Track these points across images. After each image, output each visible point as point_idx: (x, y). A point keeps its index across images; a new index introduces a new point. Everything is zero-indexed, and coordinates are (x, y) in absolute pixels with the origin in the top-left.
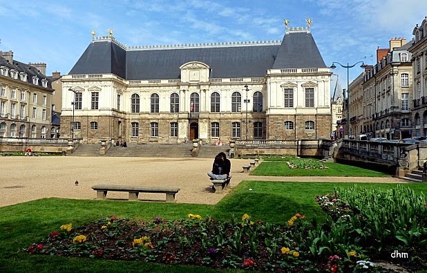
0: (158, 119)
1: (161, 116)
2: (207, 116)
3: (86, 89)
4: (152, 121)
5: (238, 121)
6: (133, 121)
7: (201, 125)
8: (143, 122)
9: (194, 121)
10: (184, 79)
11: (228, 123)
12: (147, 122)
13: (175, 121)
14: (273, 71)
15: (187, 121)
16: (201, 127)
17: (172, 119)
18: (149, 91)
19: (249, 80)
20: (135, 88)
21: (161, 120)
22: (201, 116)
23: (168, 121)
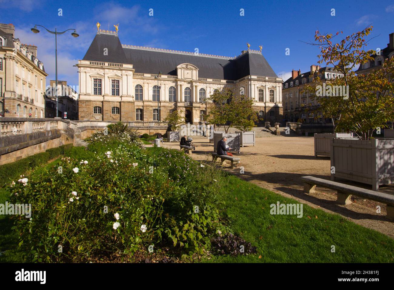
0: (160, 106)
1: (162, 104)
2: (198, 105)
3: (106, 76)
4: (153, 108)
6: (138, 108)
7: (194, 111)
8: (147, 109)
9: (188, 109)
10: (179, 77)
14: (253, 77)
15: (184, 109)
16: (194, 114)
17: (171, 107)
18: (151, 83)
19: (225, 81)
20: (139, 80)
21: (163, 108)
22: (194, 105)
23: (168, 108)
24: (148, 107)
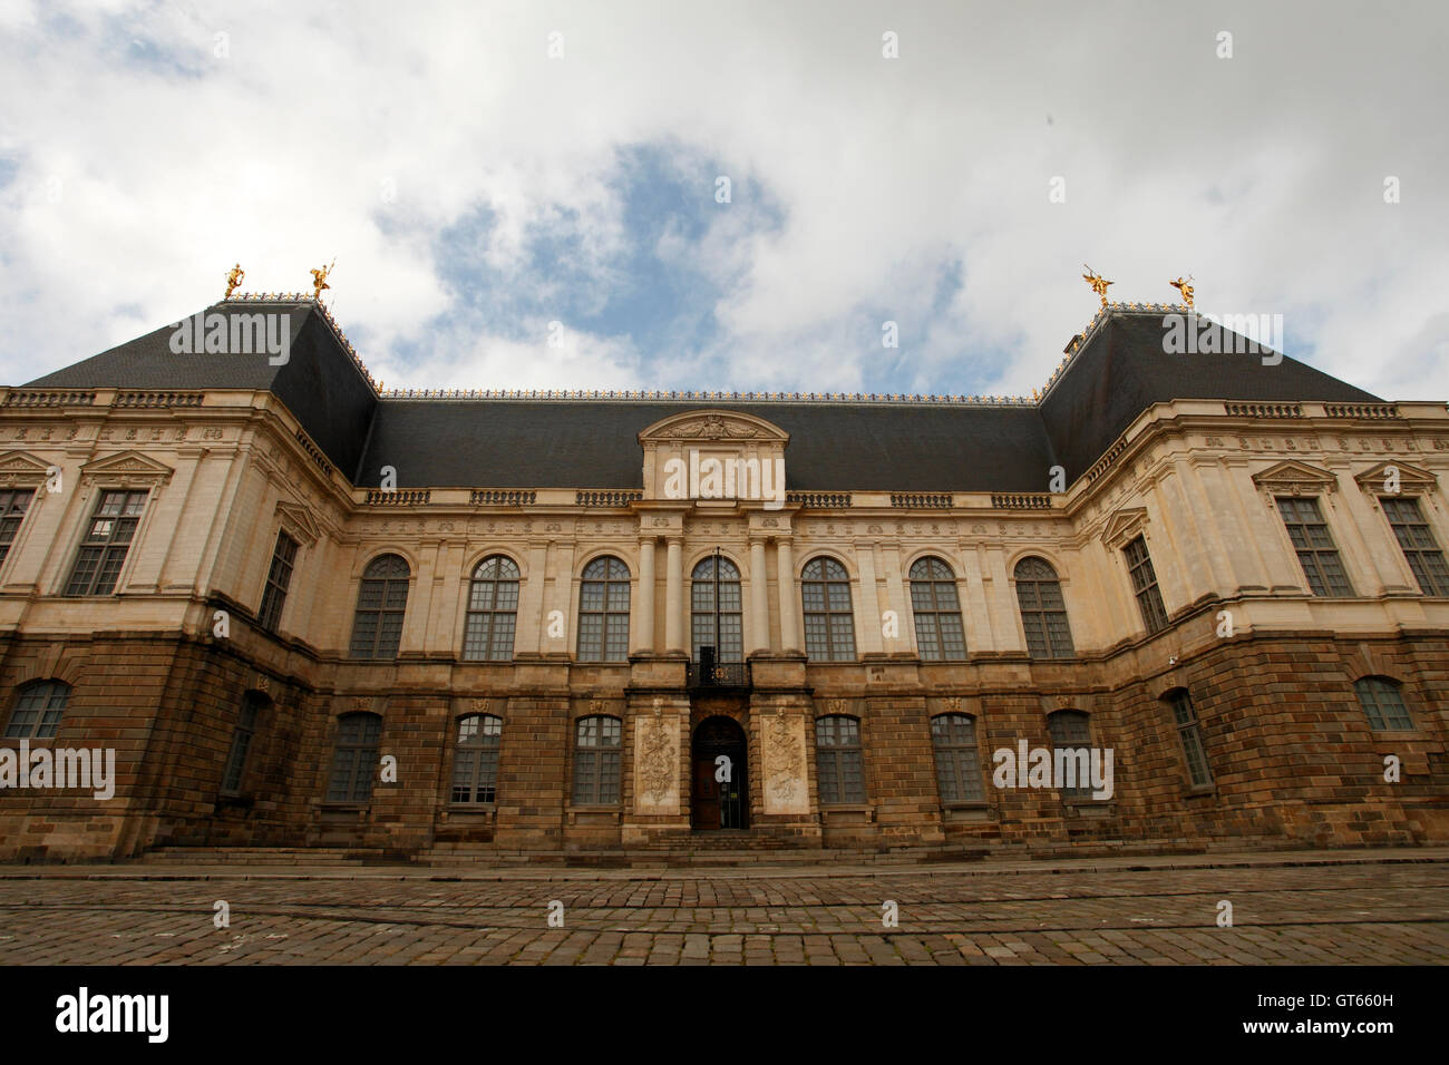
0: (506, 696)
2: (795, 676)
4: (464, 707)
5: (964, 705)
6: (350, 706)
7: (764, 728)
8: (409, 711)
9: (719, 705)
11: (911, 718)
12: (436, 711)
13: (607, 708)
15: (683, 704)
16: (766, 744)
17: (587, 697)
18: (467, 544)
19: (982, 501)
20: (394, 526)
21: (525, 703)
22: (764, 675)
23: (565, 705)
24: (419, 703)
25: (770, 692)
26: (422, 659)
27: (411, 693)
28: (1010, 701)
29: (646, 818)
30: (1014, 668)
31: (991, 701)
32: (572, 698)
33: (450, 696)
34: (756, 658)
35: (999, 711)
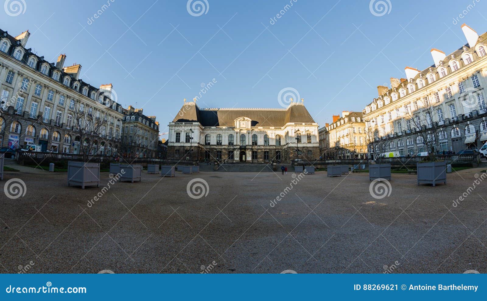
0: (222, 149)
1: (223, 147)
2: (251, 147)
3: (183, 131)
4: (217, 150)
5: (268, 150)
6: (206, 150)
9: (243, 150)
10: (237, 127)
11: (262, 151)
12: (215, 151)
13: (232, 150)
14: (290, 124)
15: (239, 150)
16: (247, 154)
17: (230, 149)
18: (216, 133)
19: (273, 128)
20: (208, 131)
21: (223, 150)
22: (247, 147)
23: (227, 150)
24: (213, 150)
25: (248, 149)
26: (213, 145)
27: (212, 149)
28: (273, 150)
29: (235, 160)
30: (274, 147)
31: (271, 150)
32: (228, 149)
33: (216, 149)
34: (247, 145)
35: (271, 151)
